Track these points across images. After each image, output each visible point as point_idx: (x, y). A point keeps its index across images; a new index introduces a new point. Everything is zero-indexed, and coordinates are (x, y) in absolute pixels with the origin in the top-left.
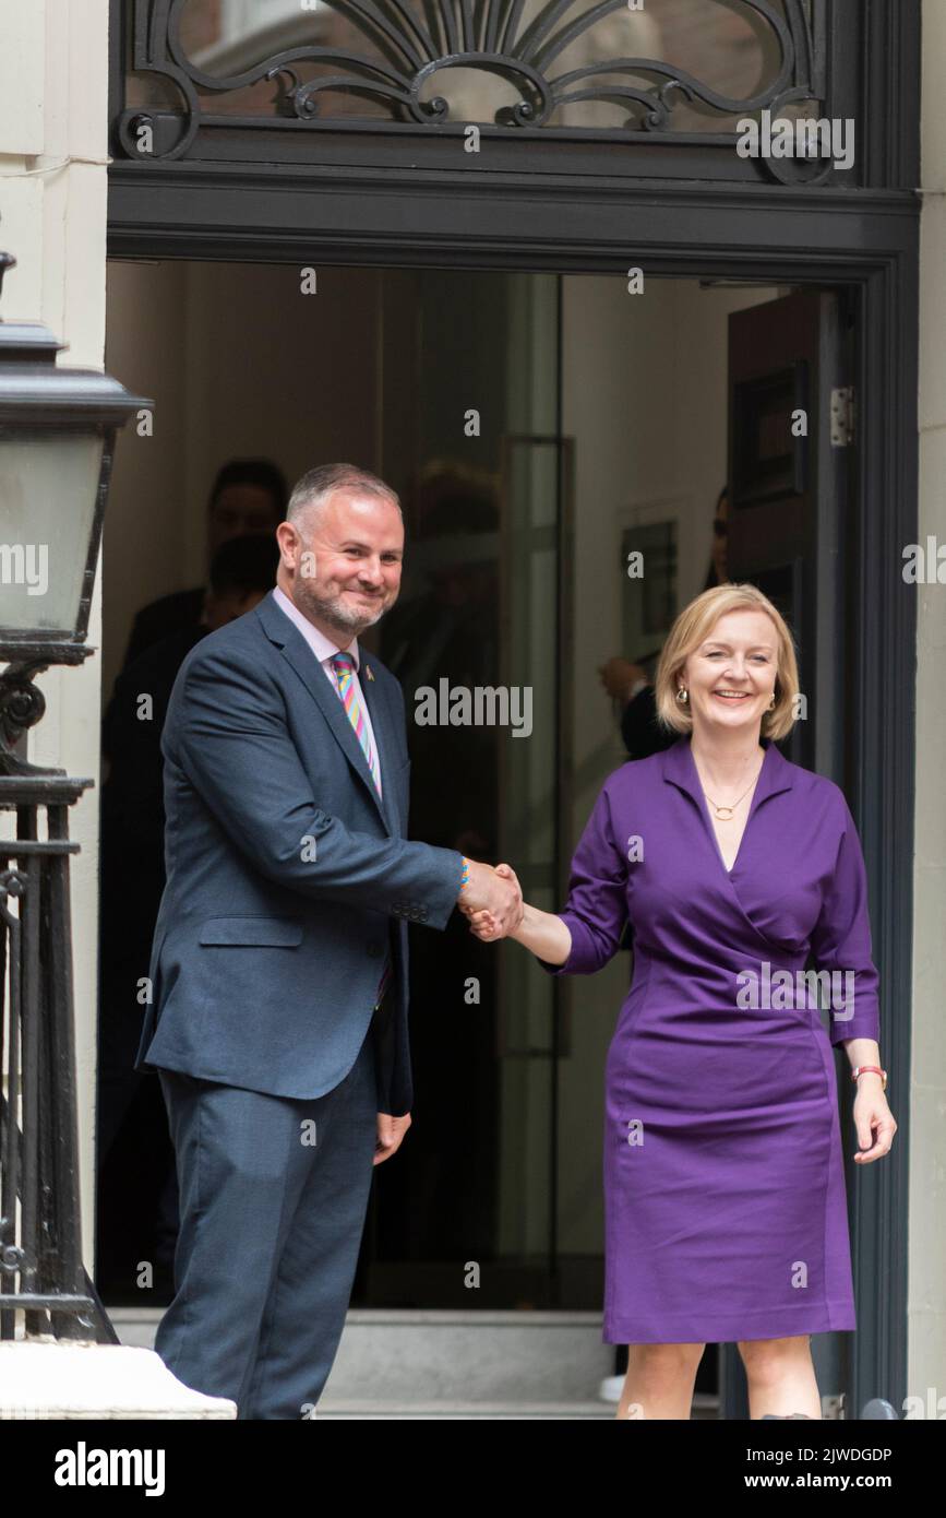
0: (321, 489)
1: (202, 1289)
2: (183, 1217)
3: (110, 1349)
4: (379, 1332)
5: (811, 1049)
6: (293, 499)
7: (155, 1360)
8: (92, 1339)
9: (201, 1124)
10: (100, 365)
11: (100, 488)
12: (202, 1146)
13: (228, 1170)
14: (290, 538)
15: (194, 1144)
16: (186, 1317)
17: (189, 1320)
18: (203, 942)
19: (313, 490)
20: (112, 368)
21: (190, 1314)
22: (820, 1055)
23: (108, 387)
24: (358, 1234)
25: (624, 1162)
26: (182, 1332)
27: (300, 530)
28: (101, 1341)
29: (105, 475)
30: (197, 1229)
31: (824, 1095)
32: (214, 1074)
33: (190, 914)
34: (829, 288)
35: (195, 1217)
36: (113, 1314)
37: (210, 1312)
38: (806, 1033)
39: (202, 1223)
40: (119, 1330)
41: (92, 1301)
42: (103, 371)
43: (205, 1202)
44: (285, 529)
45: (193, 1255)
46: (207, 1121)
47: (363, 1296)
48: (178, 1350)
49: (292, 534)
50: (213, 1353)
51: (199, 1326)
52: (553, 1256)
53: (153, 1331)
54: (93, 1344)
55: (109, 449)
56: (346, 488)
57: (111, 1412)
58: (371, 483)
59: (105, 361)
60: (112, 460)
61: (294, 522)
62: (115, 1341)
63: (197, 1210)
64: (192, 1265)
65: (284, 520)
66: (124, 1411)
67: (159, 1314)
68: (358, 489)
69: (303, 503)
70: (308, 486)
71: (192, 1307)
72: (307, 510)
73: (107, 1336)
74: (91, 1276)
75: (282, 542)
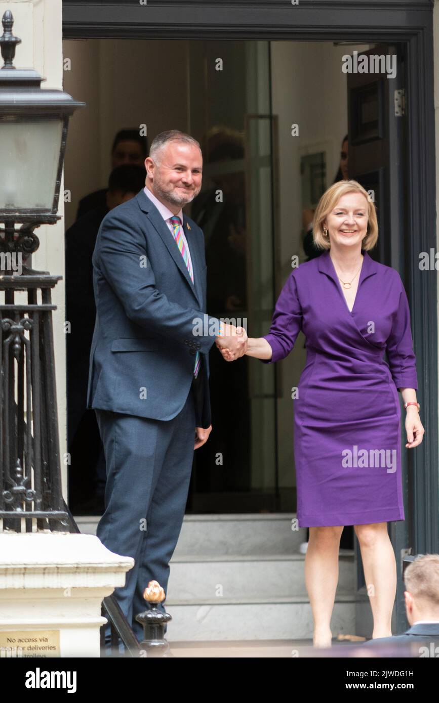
0: (164, 141)
1: (118, 507)
2: (108, 475)
3: (76, 535)
4: (198, 524)
5: (389, 392)
6: (152, 147)
7: (96, 540)
8: (67, 531)
9: (115, 432)
10: (60, 87)
11: (62, 143)
12: (116, 442)
13: (128, 453)
14: (151, 165)
15: (112, 441)
16: (110, 520)
17: (112, 521)
18: (113, 351)
19: (160, 142)
20: (66, 88)
21: (112, 519)
22: (393, 394)
23: (65, 97)
24: (188, 481)
25: (304, 444)
26: (109, 527)
27: (155, 160)
28: (71, 532)
29: (64, 137)
30: (115, 480)
31: (395, 413)
32: (123, 410)
33: (106, 337)
34: (392, 44)
35: (114, 474)
36: (77, 519)
37: (121, 517)
38: (387, 385)
39: (117, 477)
40: (80, 527)
41: (67, 514)
42: (62, 90)
43: (118, 468)
44: (148, 160)
45: (113, 492)
46: (118, 431)
47: (191, 508)
48: (107, 535)
49: (151, 163)
50: (123, 536)
51: (117, 524)
52: (277, 488)
53: (96, 527)
54: (68, 533)
55: (66, 125)
56: (175, 140)
57: (77, 564)
58: (186, 138)
59: (63, 85)
60: (67, 130)
61: (152, 157)
62: (78, 532)
63: (115, 471)
64: (113, 496)
65: (148, 156)
66: (83, 564)
67: (98, 519)
68: (181, 140)
69: (156, 148)
70: (158, 141)
71: (113, 516)
72: (158, 151)
73: (74, 529)
74: (66, 502)
75: (147, 166)
